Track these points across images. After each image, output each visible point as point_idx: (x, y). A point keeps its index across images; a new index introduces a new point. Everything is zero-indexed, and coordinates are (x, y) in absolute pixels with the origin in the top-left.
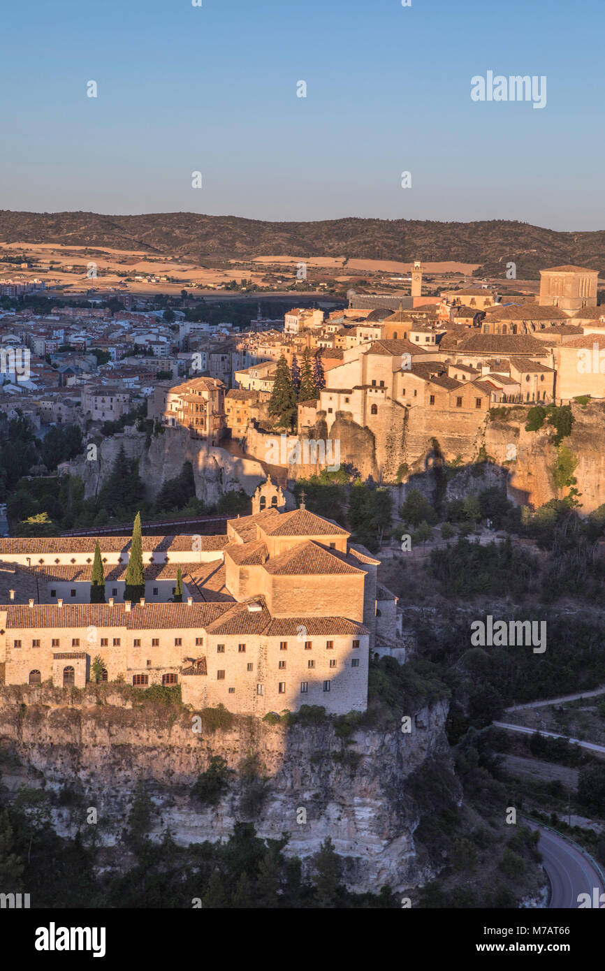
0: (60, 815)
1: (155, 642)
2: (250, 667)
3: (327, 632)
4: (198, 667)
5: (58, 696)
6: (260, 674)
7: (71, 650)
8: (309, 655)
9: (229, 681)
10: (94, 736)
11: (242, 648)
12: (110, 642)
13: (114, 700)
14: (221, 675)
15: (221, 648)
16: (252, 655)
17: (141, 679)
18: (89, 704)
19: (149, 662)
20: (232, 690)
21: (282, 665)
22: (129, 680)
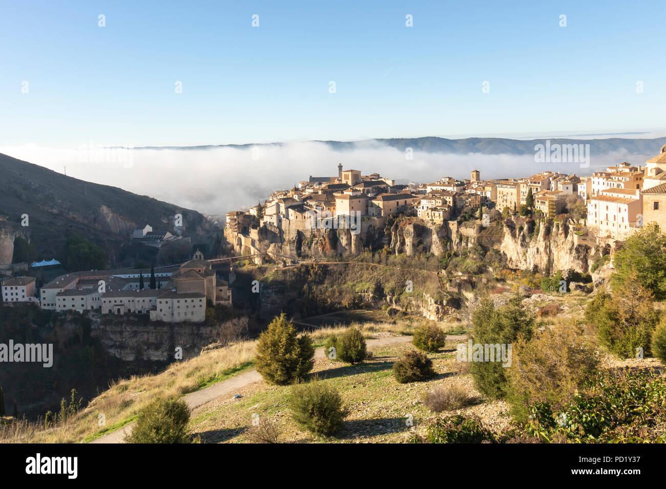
0: (118, 351)
1: (144, 301)
2: (169, 308)
3: (191, 297)
4: (154, 308)
5: (116, 316)
6: (172, 310)
7: (120, 303)
8: (187, 304)
9: (163, 312)
10: (125, 328)
11: (167, 302)
12: (131, 301)
13: (131, 318)
14: (161, 310)
15: (161, 302)
16: (169, 304)
17: (140, 312)
18: (125, 318)
19: (142, 307)
20: (165, 315)
21: (179, 307)
22: (137, 312)
